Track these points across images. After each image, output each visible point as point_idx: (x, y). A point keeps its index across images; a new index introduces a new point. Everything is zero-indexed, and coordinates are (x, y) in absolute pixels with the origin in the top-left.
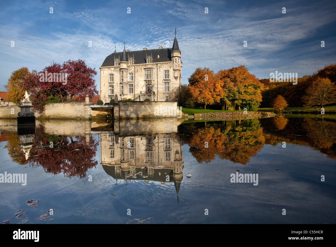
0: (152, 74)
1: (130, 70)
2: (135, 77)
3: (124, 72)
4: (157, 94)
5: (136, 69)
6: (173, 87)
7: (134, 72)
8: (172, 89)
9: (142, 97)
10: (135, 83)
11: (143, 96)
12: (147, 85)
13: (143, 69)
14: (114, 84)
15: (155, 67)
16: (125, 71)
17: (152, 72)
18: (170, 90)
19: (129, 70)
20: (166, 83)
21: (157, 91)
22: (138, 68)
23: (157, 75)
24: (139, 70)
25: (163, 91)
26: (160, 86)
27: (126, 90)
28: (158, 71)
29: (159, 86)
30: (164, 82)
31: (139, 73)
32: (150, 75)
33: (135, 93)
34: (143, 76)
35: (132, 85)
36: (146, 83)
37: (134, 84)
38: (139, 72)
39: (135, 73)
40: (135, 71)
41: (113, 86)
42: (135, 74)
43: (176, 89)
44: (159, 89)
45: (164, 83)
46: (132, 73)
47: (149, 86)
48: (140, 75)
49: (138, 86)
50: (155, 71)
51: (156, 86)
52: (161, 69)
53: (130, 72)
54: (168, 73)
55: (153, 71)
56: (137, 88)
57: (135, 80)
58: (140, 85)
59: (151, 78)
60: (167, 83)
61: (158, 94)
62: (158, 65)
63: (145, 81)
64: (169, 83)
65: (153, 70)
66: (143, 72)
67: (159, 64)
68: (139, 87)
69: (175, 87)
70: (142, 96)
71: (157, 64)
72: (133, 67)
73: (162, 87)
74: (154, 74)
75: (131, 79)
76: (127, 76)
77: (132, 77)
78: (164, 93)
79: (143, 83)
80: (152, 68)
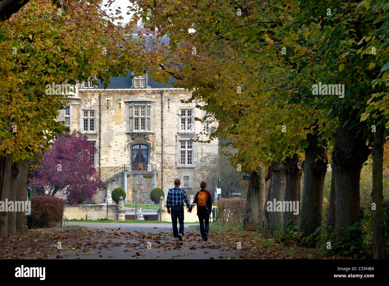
0: (148, 118)
1: (86, 101)
2: (100, 123)
3: (71, 107)
4: (162, 171)
5: (104, 101)
6: (202, 153)
7: (97, 109)
8: (199, 157)
9: (129, 178)
10: (100, 139)
11: (131, 177)
12: (132, 146)
13: (122, 102)
15: (156, 98)
16: (73, 105)
17: (149, 111)
18: (195, 159)
19: (84, 103)
20: (185, 141)
21: (162, 163)
22: (110, 98)
23: (162, 120)
24: (112, 104)
25: (176, 162)
26: (169, 148)
28: (165, 109)
29: (167, 150)
30: (179, 138)
31: (113, 112)
32: (143, 119)
33: (100, 165)
34: (123, 120)
35: (93, 143)
36: (133, 139)
37: (97, 141)
38: (112, 109)
39: (101, 112)
40: (100, 106)
42: (100, 114)
43: (211, 158)
44: (165, 157)
45: (180, 141)
46: (92, 112)
47: (140, 147)
48: (116, 116)
49: (109, 146)
50: (156, 109)
51: (158, 149)
52: (172, 104)
53: (88, 106)
54: (191, 115)
55: (152, 109)
56: (107, 152)
57: (100, 131)
58: (116, 145)
59: (146, 128)
60: (187, 143)
61: (165, 170)
62: (166, 94)
63: (130, 134)
64: (191, 141)
65: (150, 107)
66: (125, 111)
67: (167, 91)
68: (112, 149)
69: (208, 154)
70: (128, 176)
71: (161, 93)
72: (96, 96)
73: (174, 153)
74: (154, 117)
75: (89, 128)
76: (79, 117)
77: (92, 121)
78: (178, 168)
79: (122, 140)
80: (150, 102)
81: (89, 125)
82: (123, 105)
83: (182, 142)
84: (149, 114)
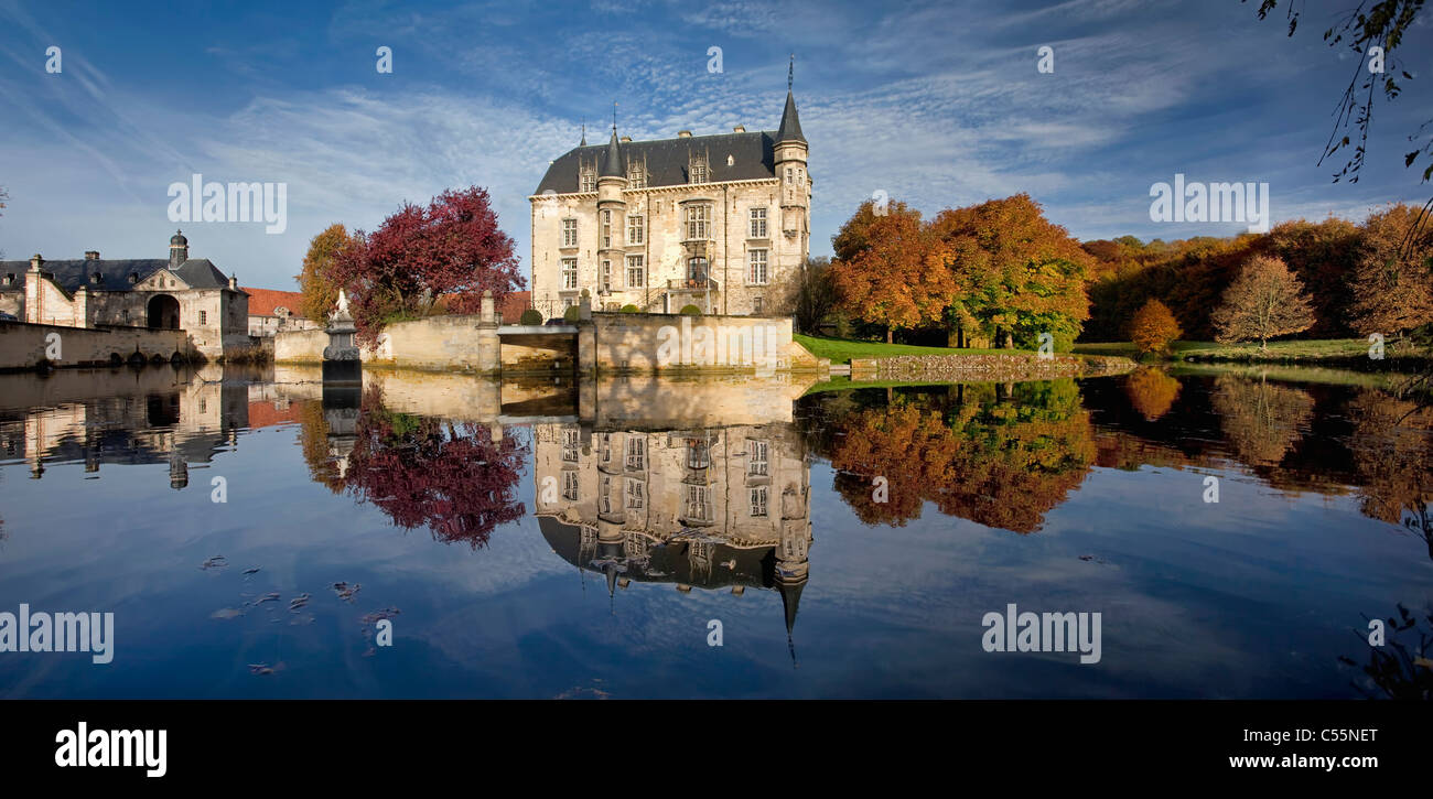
0: (708, 223)
1: (632, 206)
2: (649, 232)
3: (612, 213)
4: (726, 291)
5: (653, 204)
6: (779, 266)
7: (645, 215)
8: (776, 271)
9: (673, 298)
10: (648, 253)
11: (676, 297)
12: (689, 260)
13: (676, 204)
14: (579, 255)
15: (719, 195)
16: (615, 210)
17: (709, 213)
18: (769, 275)
19: (630, 208)
20: (756, 251)
21: (726, 280)
22: (661, 200)
23: (726, 224)
24: (663, 207)
25: (744, 280)
26: (734, 261)
27: (620, 277)
28: (730, 209)
29: (731, 263)
30: (749, 247)
31: (664, 217)
32: (701, 224)
33: (648, 285)
34: (676, 226)
35: (641, 257)
36: (688, 250)
37: (645, 254)
38: (663, 213)
39: (651, 217)
40: (649, 210)
41: (576, 259)
42: (649, 221)
43: (791, 272)
44: (730, 272)
45: (749, 251)
46: (640, 218)
47: (699, 261)
48: (668, 222)
49: (659, 261)
50: (717, 210)
51: (720, 262)
52: (738, 203)
53: (634, 212)
54: (764, 216)
55: (712, 209)
56: (656, 269)
57: (648, 242)
58: (668, 259)
59: (705, 236)
60: (759, 253)
61: (729, 291)
62: (730, 189)
63: (685, 244)
64: (766, 251)
65: (710, 207)
66: (678, 214)
67: (732, 185)
68: (662, 265)
69: (786, 267)
70: (672, 296)
71: (725, 188)
72: (645, 197)
73: (742, 267)
74: (716, 219)
75: (636, 239)
76: (623, 226)
77: (640, 230)
78: (747, 287)
79: (677, 252)
80: (709, 201)
81: (636, 236)
82: (677, 207)
83: (754, 252)
84: (709, 217)
